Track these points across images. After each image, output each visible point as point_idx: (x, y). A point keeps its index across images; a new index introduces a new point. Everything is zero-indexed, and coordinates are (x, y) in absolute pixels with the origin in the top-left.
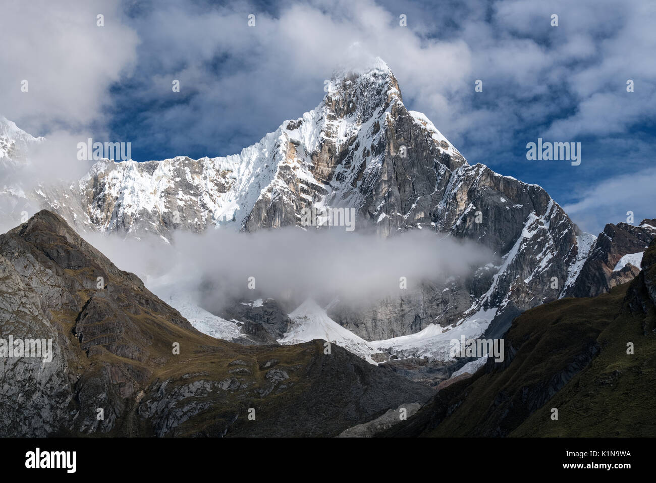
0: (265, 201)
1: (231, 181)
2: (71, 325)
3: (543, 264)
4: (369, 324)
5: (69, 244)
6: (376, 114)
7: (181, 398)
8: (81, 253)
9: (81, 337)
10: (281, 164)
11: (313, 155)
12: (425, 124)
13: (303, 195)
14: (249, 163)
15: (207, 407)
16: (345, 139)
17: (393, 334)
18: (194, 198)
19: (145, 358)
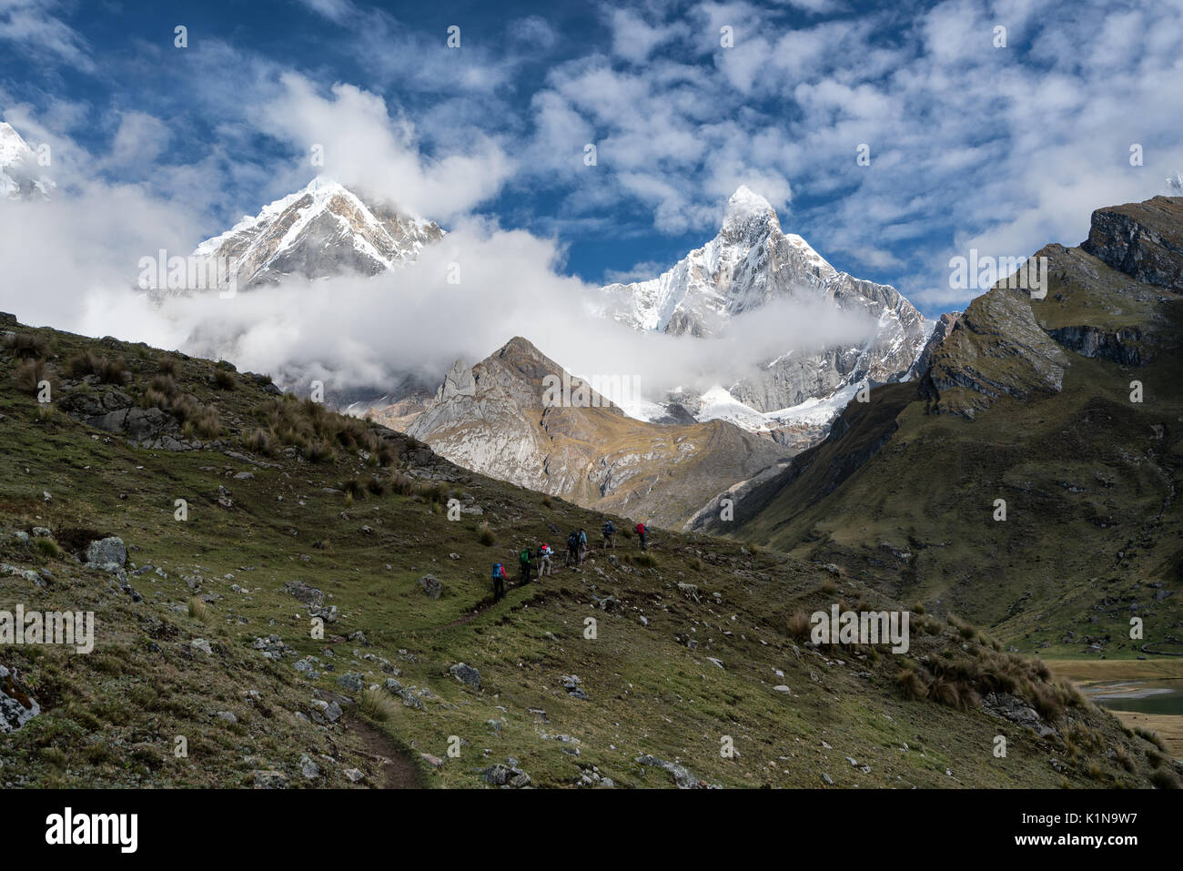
0: (680, 313)
1: (653, 299)
2: (540, 420)
3: (895, 347)
4: (763, 401)
5: (535, 361)
6: (760, 240)
7: (618, 467)
8: (544, 366)
9: (546, 428)
10: (689, 284)
11: (714, 275)
12: (799, 244)
13: (708, 306)
14: (666, 285)
15: (637, 472)
16: (738, 261)
17: (781, 406)
18: (627, 315)
19: (592, 440)
